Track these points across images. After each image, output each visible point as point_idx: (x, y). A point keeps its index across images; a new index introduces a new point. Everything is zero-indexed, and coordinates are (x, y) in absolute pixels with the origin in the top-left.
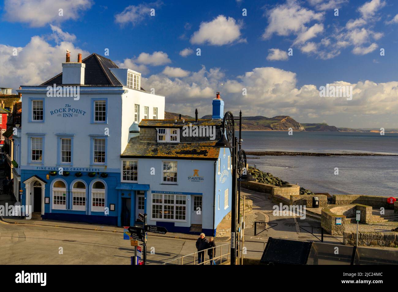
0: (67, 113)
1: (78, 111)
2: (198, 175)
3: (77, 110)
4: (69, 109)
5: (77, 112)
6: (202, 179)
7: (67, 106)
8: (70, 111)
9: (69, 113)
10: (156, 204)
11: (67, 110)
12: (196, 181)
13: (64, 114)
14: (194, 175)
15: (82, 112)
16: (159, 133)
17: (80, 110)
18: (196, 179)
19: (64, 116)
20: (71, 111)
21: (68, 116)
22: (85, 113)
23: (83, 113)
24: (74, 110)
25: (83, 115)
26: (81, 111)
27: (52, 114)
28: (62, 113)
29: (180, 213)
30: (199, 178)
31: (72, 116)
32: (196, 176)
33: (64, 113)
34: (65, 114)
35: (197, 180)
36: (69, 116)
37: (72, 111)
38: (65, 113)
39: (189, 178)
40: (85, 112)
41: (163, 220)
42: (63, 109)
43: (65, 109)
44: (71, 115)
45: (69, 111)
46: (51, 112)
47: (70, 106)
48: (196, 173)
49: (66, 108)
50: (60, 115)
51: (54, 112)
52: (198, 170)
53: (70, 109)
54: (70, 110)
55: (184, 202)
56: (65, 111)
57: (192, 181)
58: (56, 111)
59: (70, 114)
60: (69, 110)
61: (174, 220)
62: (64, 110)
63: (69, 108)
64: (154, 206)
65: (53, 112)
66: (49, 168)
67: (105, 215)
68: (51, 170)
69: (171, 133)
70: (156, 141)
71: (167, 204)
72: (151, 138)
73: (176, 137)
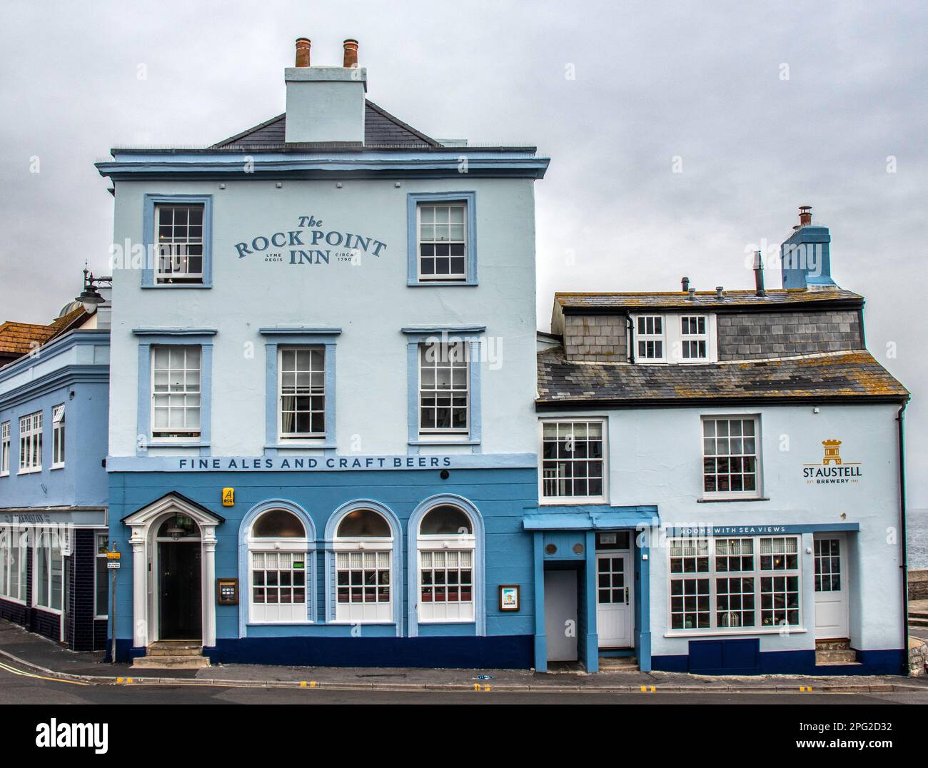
0: (306, 247)
1: (353, 240)
2: (838, 461)
3: (349, 236)
4: (315, 233)
5: (347, 245)
6: (855, 472)
7: (307, 222)
8: (318, 241)
9: (315, 248)
10: (684, 576)
11: (306, 236)
12: (833, 481)
13: (293, 253)
14: (826, 461)
15: (371, 243)
16: (641, 331)
17: (359, 238)
18: (832, 473)
19: (293, 262)
20: (322, 242)
21: (310, 260)
22: (383, 247)
23: (372, 248)
24: (334, 239)
25: (376, 253)
26: (365, 242)
27: (242, 255)
28: (285, 252)
29: (780, 604)
30: (843, 471)
31: (327, 260)
32: (832, 464)
33: (293, 248)
34: (297, 256)
35: (838, 477)
36: (314, 260)
37: (328, 241)
38: (297, 248)
39: (807, 472)
40: (380, 244)
41: (713, 632)
42: (291, 234)
43: (299, 232)
44: (325, 254)
45: (314, 242)
46: (238, 246)
47: (319, 224)
48: (832, 452)
49: (301, 229)
50: (275, 258)
51: (250, 248)
52: (840, 442)
53: (318, 235)
54: (322, 236)
55: (792, 562)
56: (300, 243)
57: (818, 482)
58: (261, 244)
59: (319, 252)
60: (316, 237)
61: (757, 629)
62: (294, 238)
63: (315, 228)
64: (676, 586)
65: (245, 245)
66: (233, 463)
67: (477, 635)
68: (244, 467)
69: (685, 331)
70: (632, 359)
71: (728, 575)
72: (611, 349)
73: (702, 344)
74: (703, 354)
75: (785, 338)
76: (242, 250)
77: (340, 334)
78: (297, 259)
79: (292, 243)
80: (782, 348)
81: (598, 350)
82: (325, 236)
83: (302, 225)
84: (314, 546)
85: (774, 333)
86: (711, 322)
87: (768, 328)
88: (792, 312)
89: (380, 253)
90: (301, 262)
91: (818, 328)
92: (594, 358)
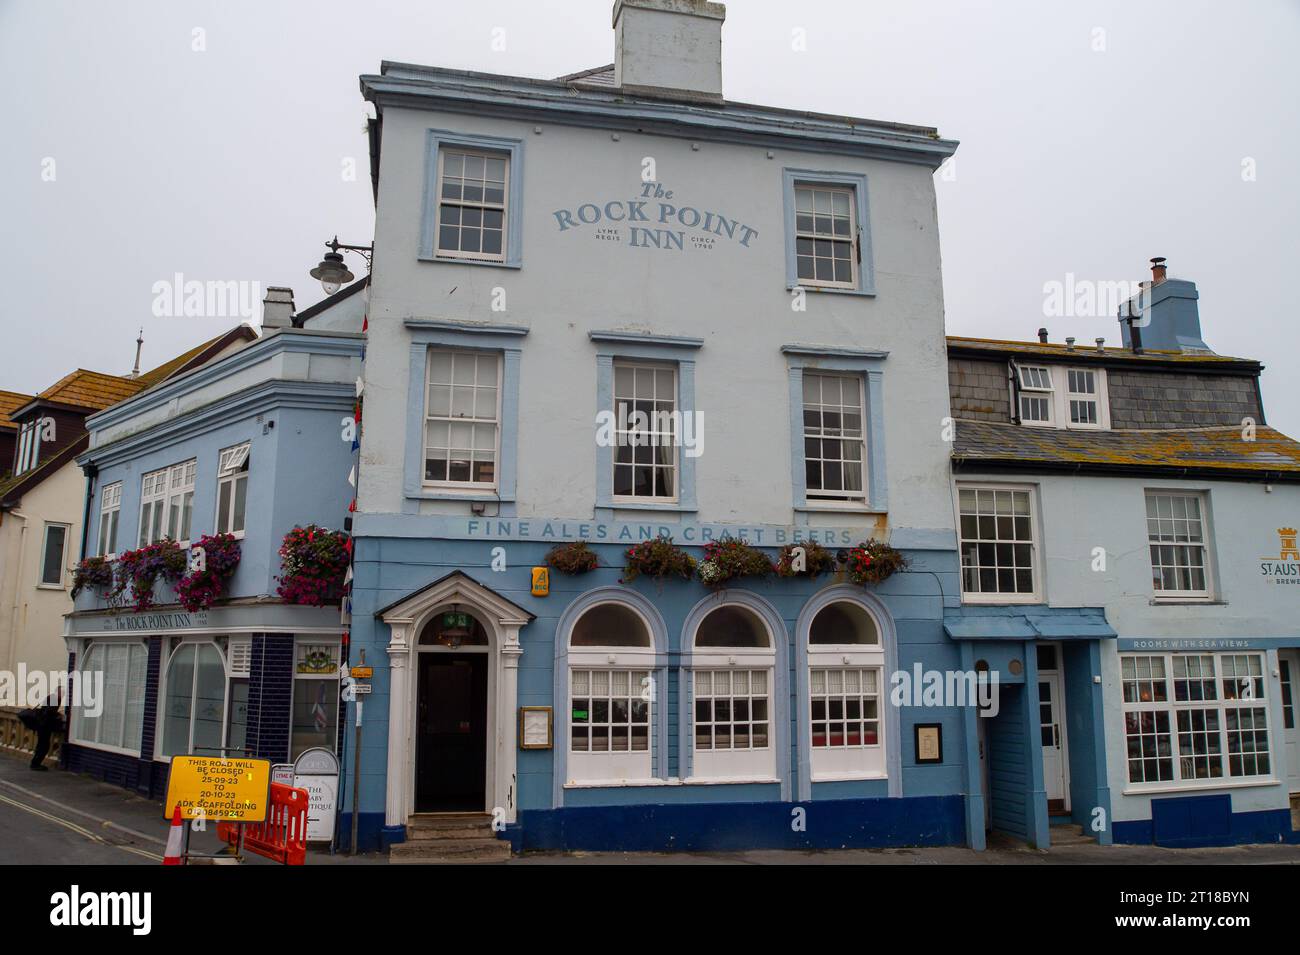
0: (653, 225)
1: (715, 221)
3: (709, 216)
4: (663, 207)
5: (707, 227)
7: (652, 191)
8: (667, 218)
9: (663, 226)
10: (1139, 706)
11: (652, 208)
13: (634, 231)
14: (1284, 554)
15: (738, 227)
17: (722, 219)
19: (634, 243)
20: (672, 220)
21: (657, 243)
22: (753, 234)
23: (739, 234)
24: (689, 217)
25: (744, 242)
26: (730, 225)
27: (563, 228)
28: (624, 227)
29: (1248, 745)
31: (680, 246)
33: (634, 224)
34: (640, 235)
36: (663, 243)
37: (681, 219)
38: (638, 224)
39: (1264, 569)
40: (750, 231)
41: (1180, 785)
42: (631, 204)
43: (641, 204)
44: (678, 237)
45: (663, 219)
46: (558, 214)
47: (669, 195)
49: (644, 199)
50: (610, 235)
51: (575, 217)
53: (668, 210)
54: (672, 212)
56: (643, 218)
57: (1278, 581)
58: (589, 214)
59: (669, 234)
60: (665, 212)
61: (1226, 780)
62: (635, 210)
63: (663, 199)
64: (1131, 720)
65: (568, 214)
66: (548, 528)
67: (890, 796)
68: (564, 536)
69: (1072, 389)
70: (1017, 419)
71: (1190, 705)
72: (991, 405)
73: (1092, 405)
74: (1093, 419)
75: (1181, 404)
76: (563, 219)
77: (700, 347)
78: (640, 239)
79: (632, 218)
80: (1177, 416)
81: (977, 403)
82: (677, 211)
83: (645, 194)
84: (665, 661)
85: (1170, 398)
86: (1101, 378)
87: (1162, 392)
88: (1185, 374)
89: (749, 242)
90: (645, 245)
91: (1214, 396)
92: (972, 414)
